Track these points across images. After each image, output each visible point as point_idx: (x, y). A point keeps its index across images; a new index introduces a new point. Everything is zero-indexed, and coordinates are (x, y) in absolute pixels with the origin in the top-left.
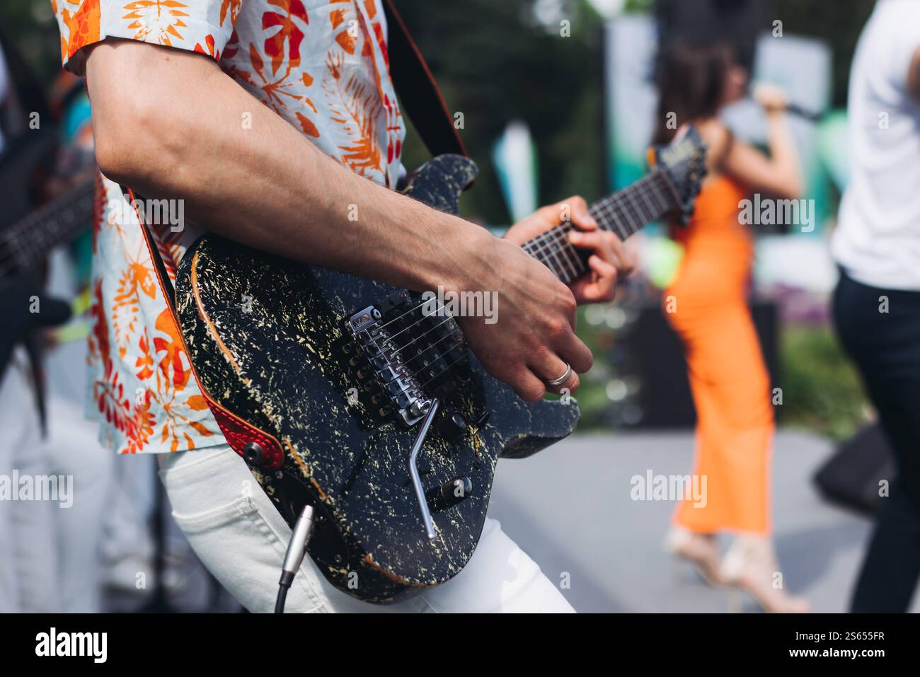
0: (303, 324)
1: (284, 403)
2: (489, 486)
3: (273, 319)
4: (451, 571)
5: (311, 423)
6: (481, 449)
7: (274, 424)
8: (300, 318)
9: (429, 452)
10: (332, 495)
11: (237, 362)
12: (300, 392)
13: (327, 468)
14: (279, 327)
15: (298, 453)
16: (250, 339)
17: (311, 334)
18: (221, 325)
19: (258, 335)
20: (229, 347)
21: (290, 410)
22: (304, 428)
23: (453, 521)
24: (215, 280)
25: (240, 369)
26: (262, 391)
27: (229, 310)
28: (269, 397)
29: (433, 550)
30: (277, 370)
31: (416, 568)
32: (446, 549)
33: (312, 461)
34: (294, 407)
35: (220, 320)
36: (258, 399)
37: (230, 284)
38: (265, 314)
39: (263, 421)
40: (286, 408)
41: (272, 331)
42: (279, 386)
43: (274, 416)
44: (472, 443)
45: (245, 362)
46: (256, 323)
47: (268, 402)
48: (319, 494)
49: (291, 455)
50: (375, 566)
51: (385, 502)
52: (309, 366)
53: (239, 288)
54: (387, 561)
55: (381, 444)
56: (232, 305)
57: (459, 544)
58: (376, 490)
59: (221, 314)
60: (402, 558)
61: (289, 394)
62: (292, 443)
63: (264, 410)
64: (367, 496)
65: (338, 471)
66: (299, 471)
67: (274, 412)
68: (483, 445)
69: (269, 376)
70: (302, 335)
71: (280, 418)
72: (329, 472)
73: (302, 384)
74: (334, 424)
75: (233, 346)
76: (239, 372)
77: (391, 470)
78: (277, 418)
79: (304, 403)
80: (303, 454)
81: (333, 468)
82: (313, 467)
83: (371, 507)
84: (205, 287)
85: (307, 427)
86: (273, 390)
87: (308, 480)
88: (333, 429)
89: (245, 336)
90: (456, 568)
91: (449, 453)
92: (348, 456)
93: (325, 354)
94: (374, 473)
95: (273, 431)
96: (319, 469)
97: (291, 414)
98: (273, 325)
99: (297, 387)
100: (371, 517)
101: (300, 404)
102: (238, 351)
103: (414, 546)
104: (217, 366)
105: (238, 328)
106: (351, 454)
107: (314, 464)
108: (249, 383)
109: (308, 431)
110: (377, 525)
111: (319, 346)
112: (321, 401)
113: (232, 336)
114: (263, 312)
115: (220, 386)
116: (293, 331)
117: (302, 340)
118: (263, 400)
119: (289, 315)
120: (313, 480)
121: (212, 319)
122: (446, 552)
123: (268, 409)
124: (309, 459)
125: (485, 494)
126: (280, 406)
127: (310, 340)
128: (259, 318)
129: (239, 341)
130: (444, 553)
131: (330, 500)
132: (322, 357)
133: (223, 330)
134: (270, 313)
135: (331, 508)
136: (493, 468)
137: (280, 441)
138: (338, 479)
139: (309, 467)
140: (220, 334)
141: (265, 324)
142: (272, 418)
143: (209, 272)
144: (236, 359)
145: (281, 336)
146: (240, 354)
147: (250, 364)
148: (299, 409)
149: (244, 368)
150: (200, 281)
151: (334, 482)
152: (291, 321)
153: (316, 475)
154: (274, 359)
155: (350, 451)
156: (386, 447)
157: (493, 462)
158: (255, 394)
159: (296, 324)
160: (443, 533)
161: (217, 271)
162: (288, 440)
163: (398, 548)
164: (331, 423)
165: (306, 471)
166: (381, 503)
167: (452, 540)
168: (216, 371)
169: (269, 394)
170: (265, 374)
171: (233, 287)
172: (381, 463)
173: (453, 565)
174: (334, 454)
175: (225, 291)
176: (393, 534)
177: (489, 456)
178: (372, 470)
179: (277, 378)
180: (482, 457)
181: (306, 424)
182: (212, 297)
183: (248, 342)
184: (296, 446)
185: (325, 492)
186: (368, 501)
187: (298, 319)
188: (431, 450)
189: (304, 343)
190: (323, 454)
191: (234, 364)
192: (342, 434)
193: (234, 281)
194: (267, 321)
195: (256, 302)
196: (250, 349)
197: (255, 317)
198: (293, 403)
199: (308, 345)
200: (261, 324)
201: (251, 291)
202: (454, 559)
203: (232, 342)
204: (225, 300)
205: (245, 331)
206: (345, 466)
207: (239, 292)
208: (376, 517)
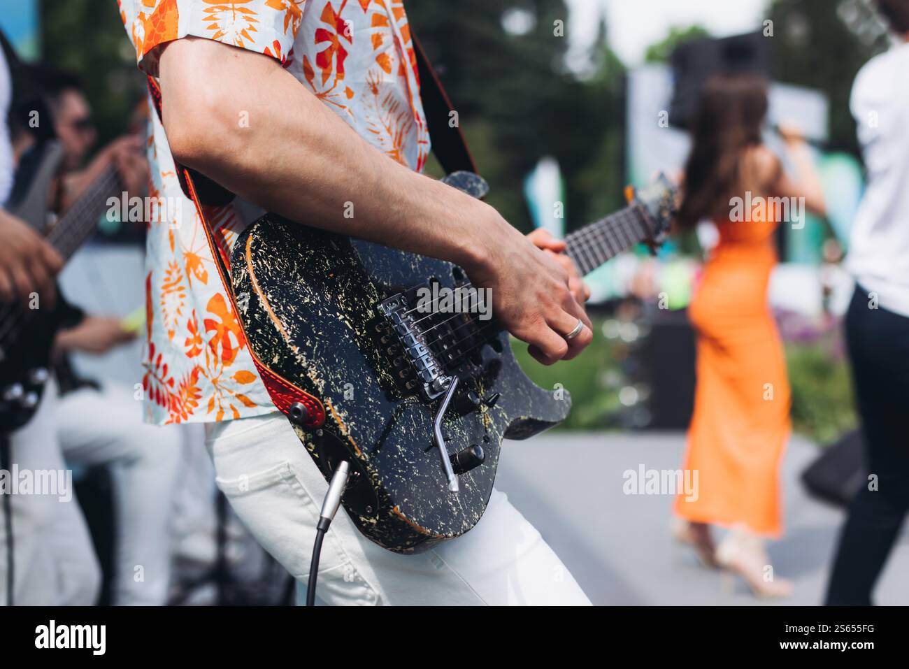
0: (342, 303)
1: (326, 370)
2: (496, 458)
3: (317, 296)
4: (465, 527)
6: (490, 425)
7: (317, 387)
8: (339, 298)
9: (447, 424)
10: (366, 452)
11: (286, 331)
12: (340, 362)
13: (362, 428)
14: (322, 304)
15: (338, 414)
16: (297, 312)
17: (349, 313)
18: (273, 298)
19: (304, 309)
20: (279, 318)
21: (331, 376)
22: (343, 393)
23: (467, 485)
24: (267, 259)
25: (289, 337)
26: (308, 357)
27: (279, 286)
28: (313, 363)
29: (450, 507)
30: (320, 341)
31: (436, 522)
32: (461, 508)
33: (350, 422)
34: (335, 374)
35: (271, 294)
36: (304, 365)
37: (280, 264)
38: (310, 292)
39: (308, 383)
40: (328, 374)
41: (316, 307)
42: (322, 355)
43: (318, 380)
44: (483, 420)
45: (293, 331)
46: (302, 299)
47: (313, 367)
48: (354, 451)
49: (332, 415)
50: (401, 517)
51: (411, 462)
52: (348, 340)
53: (287, 268)
54: (412, 514)
55: (408, 413)
56: (282, 282)
57: (471, 505)
58: (403, 452)
59: (273, 289)
60: (424, 512)
61: (330, 362)
62: (333, 405)
63: (309, 375)
64: (396, 456)
65: (372, 432)
66: (338, 430)
67: (318, 376)
68: (492, 422)
69: (314, 345)
70: (342, 313)
71: (323, 382)
72: (364, 432)
73: (341, 355)
74: (368, 392)
75: (283, 317)
76: (288, 340)
77: (415, 436)
78: (320, 382)
79: (343, 371)
80: (342, 415)
81: (367, 429)
82: (351, 427)
83: (398, 466)
84: (258, 265)
85: (345, 392)
86: (317, 357)
87: (346, 438)
88: (367, 396)
89: (293, 309)
90: (469, 524)
91: (463, 426)
92: (380, 420)
93: (361, 331)
94: (401, 436)
95: (317, 393)
96: (356, 429)
97: (332, 380)
98: (317, 301)
99: (337, 357)
100: (399, 474)
101: (340, 372)
102: (287, 321)
103: (434, 503)
104: (268, 334)
105: (287, 302)
106: (382, 419)
107: (351, 425)
108: (296, 350)
109: (346, 395)
110: (404, 482)
111: (356, 324)
112: (358, 371)
113: (282, 308)
114: (308, 290)
115: (270, 351)
116: (334, 309)
117: (341, 317)
118: (309, 365)
119: (330, 294)
120: (350, 438)
121: (264, 292)
123: (312, 374)
124: (347, 420)
125: (493, 464)
126: (322, 372)
127: (348, 318)
128: (305, 295)
129: (288, 314)
130: (460, 511)
131: (365, 457)
132: (359, 333)
133: (274, 303)
134: (314, 291)
135: (365, 464)
136: (500, 443)
137: (323, 402)
138: (372, 440)
139: (347, 426)
140: (271, 306)
141: (310, 300)
142: (316, 382)
143: (262, 252)
144: (285, 329)
145: (323, 312)
146: (289, 324)
147: (297, 334)
148: (339, 376)
149: (292, 337)
150: (254, 259)
151: (367, 441)
152: (332, 299)
153: (353, 433)
154: (317, 332)
155: (381, 416)
156: (412, 416)
157: (500, 437)
158: (302, 360)
159: (336, 302)
160: (458, 494)
161: (269, 252)
162: (329, 401)
163: (421, 503)
164: (366, 391)
165: (344, 430)
166: (407, 463)
167: (466, 501)
168: (267, 339)
169: (313, 360)
170: (310, 343)
171: (283, 266)
172: (407, 429)
173: (466, 522)
174: (368, 417)
175: (275, 269)
176: (417, 491)
177: (497, 432)
178: (400, 434)
179: (320, 347)
180: (491, 432)
181: (345, 389)
182: (264, 274)
183: (295, 315)
184: (336, 407)
185: (361, 449)
186: (396, 460)
187: (338, 299)
188: (449, 422)
189: (343, 319)
190: (359, 416)
191: (283, 333)
192: (375, 401)
193: (283, 261)
194: (311, 298)
195: (302, 281)
196: (297, 321)
197: (301, 294)
198: (333, 370)
199: (346, 322)
200: (307, 300)
201: (298, 271)
202: (468, 517)
203: (282, 313)
204: (275, 277)
205: (293, 305)
206: (377, 428)
207: (288, 271)
208: (403, 475)
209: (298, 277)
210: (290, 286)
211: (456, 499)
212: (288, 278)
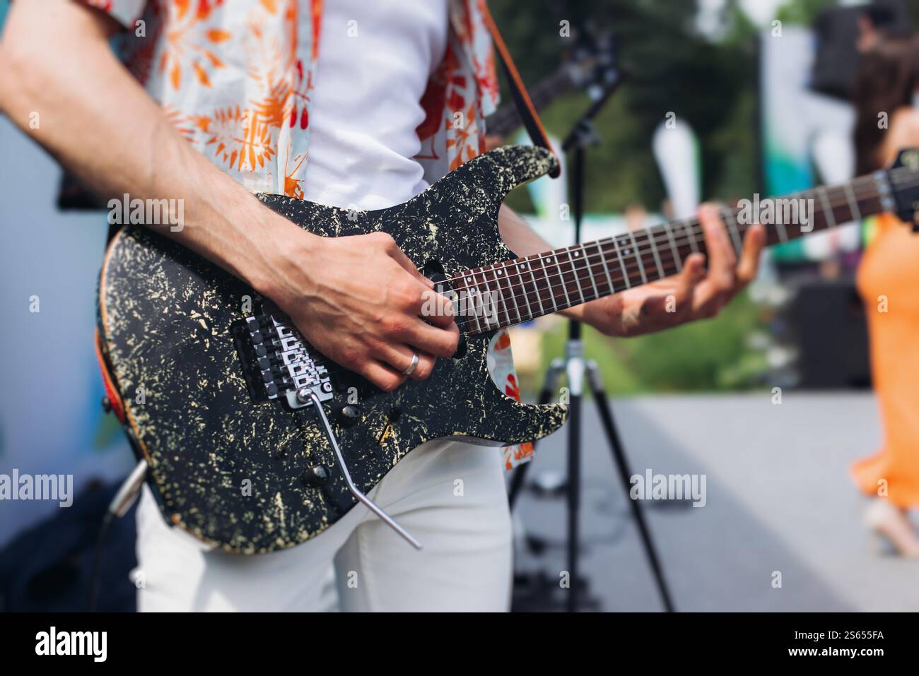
0: (206, 300)
1: (140, 370)
2: (379, 475)
3: (172, 292)
4: (278, 545)
5: (166, 392)
6: (389, 440)
8: (205, 295)
10: (157, 458)
12: (167, 362)
13: (163, 433)
14: (174, 301)
15: (135, 416)
16: (135, 308)
17: (212, 312)
18: (113, 291)
19: (146, 305)
20: (111, 312)
21: (144, 377)
22: (153, 396)
23: (308, 502)
25: (111, 334)
26: (121, 356)
27: (129, 279)
28: (125, 362)
29: (265, 523)
30: (149, 340)
32: (283, 525)
33: (148, 426)
34: (151, 375)
35: (115, 286)
36: (115, 363)
37: (144, 255)
38: (165, 287)
40: (140, 375)
41: (166, 303)
42: (142, 355)
44: (379, 433)
45: (118, 328)
46: (150, 294)
47: (122, 366)
49: (128, 417)
51: (223, 473)
52: (193, 340)
53: (151, 260)
54: (196, 525)
55: (248, 420)
56: (134, 274)
57: (304, 522)
58: (218, 462)
59: (119, 281)
60: (219, 524)
61: (153, 365)
62: (132, 407)
63: (116, 374)
64: (202, 465)
65: (177, 438)
67: (126, 376)
68: (395, 436)
69: (136, 344)
70: (199, 310)
71: (130, 383)
72: (163, 439)
73: (173, 356)
74: (195, 396)
75: (115, 311)
76: (108, 336)
77: (248, 446)
78: (125, 382)
79: (166, 373)
80: (140, 418)
81: (171, 434)
82: (146, 431)
83: (201, 474)
84: (117, 254)
85: (157, 395)
86: (135, 356)
87: (137, 440)
88: (191, 400)
89: (131, 304)
90: (286, 543)
91: (340, 437)
92: (197, 426)
93: (220, 331)
94: (223, 444)
96: (153, 434)
97: (143, 381)
98: (170, 298)
99: (165, 358)
100: (196, 483)
101: (161, 375)
102: (116, 317)
103: (239, 515)
105: (129, 296)
106: (202, 425)
107: (149, 429)
108: (111, 347)
109: (158, 398)
110: (201, 492)
111: (214, 323)
112: (190, 373)
113: (118, 302)
114: (164, 284)
116: (190, 305)
117: (196, 315)
118: (118, 364)
119: (194, 291)
120: (141, 443)
121: (109, 283)
122: (280, 527)
123: (121, 373)
124: (145, 423)
126: (134, 373)
127: (207, 316)
128: (156, 290)
129: (122, 309)
130: (278, 528)
131: (153, 462)
132: (215, 333)
133: (112, 296)
134: (171, 286)
136: (395, 460)
137: (123, 401)
138: (172, 446)
139: (141, 430)
140: (108, 299)
141: (161, 295)
142: (121, 382)
143: (129, 241)
144: (109, 324)
145: (172, 310)
146: (117, 320)
147: (122, 332)
148: (156, 378)
149: (114, 333)
151: (165, 447)
152: (192, 297)
153: (147, 438)
154: (151, 329)
155: (201, 422)
156: (254, 424)
157: (399, 454)
158: (114, 358)
159: (198, 299)
160: (285, 510)
162: (129, 403)
163: (218, 516)
164: (192, 394)
165: (138, 432)
166: (218, 474)
167: (296, 517)
169: (127, 360)
170: (134, 342)
171: (146, 257)
172: (239, 438)
173: (284, 539)
174: (179, 422)
175: (135, 260)
176: (218, 502)
177: (397, 447)
179: (146, 347)
180: (385, 448)
181: (158, 392)
182: (119, 264)
183: (131, 311)
184: (134, 410)
185: (151, 454)
186: (201, 470)
187: (202, 296)
188: (315, 433)
189: (199, 318)
190: (165, 420)
191: (107, 328)
192: (200, 406)
194: (165, 293)
195: (162, 275)
196: (129, 316)
197: (152, 289)
198: (151, 372)
199: (202, 322)
200: (156, 295)
201: (162, 264)
202: (290, 535)
203: (114, 306)
204: (130, 268)
205: (134, 299)
206: (187, 434)
207: (149, 263)
208: (203, 485)
209: (159, 270)
210: (141, 279)
211: (279, 514)
212: (146, 270)
